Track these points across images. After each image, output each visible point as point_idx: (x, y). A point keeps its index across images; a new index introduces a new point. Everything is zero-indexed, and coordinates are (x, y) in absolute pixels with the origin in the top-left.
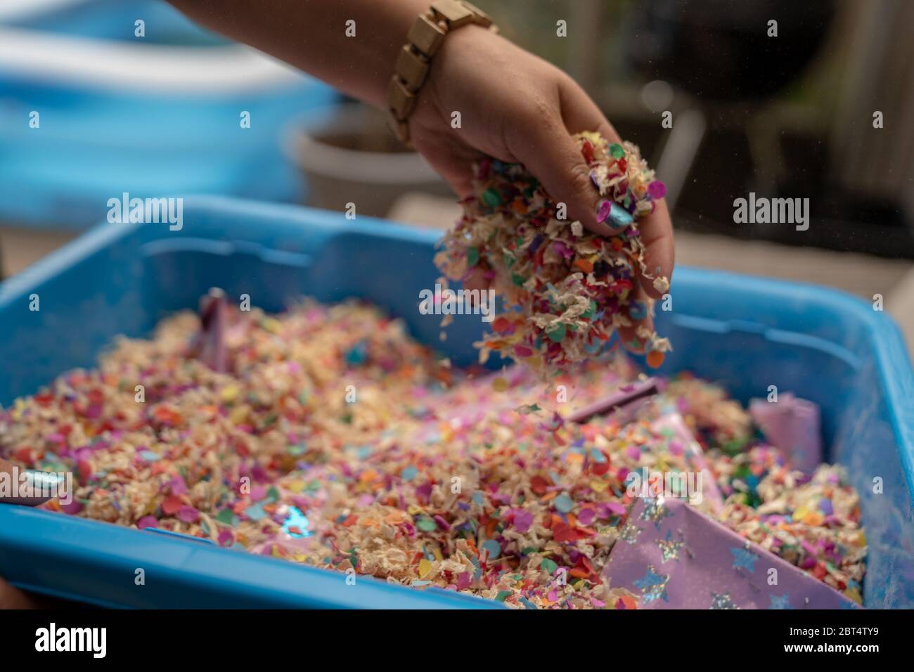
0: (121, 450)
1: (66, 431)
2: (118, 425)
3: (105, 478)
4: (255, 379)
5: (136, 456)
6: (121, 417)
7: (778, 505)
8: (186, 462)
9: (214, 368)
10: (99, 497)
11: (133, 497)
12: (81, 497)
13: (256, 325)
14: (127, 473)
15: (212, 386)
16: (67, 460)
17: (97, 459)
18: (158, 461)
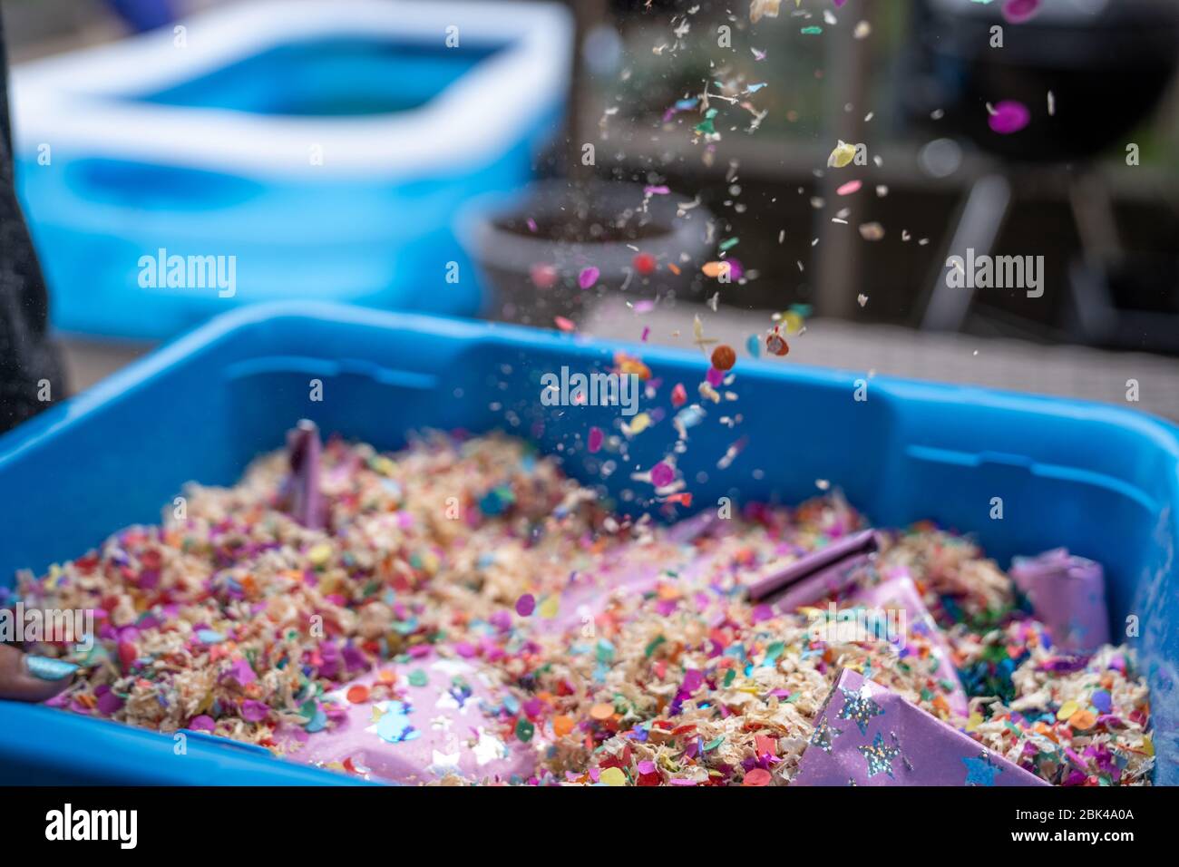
0: (174, 629)
1: (110, 604)
2: (178, 596)
3: (151, 665)
4: (354, 536)
5: (192, 636)
6: (181, 587)
7: (1036, 699)
8: (256, 644)
9: (303, 523)
10: (142, 689)
11: (184, 689)
12: (120, 690)
13: (364, 465)
14: (179, 658)
15: (298, 545)
16: (107, 641)
17: (144, 640)
18: (220, 643)
